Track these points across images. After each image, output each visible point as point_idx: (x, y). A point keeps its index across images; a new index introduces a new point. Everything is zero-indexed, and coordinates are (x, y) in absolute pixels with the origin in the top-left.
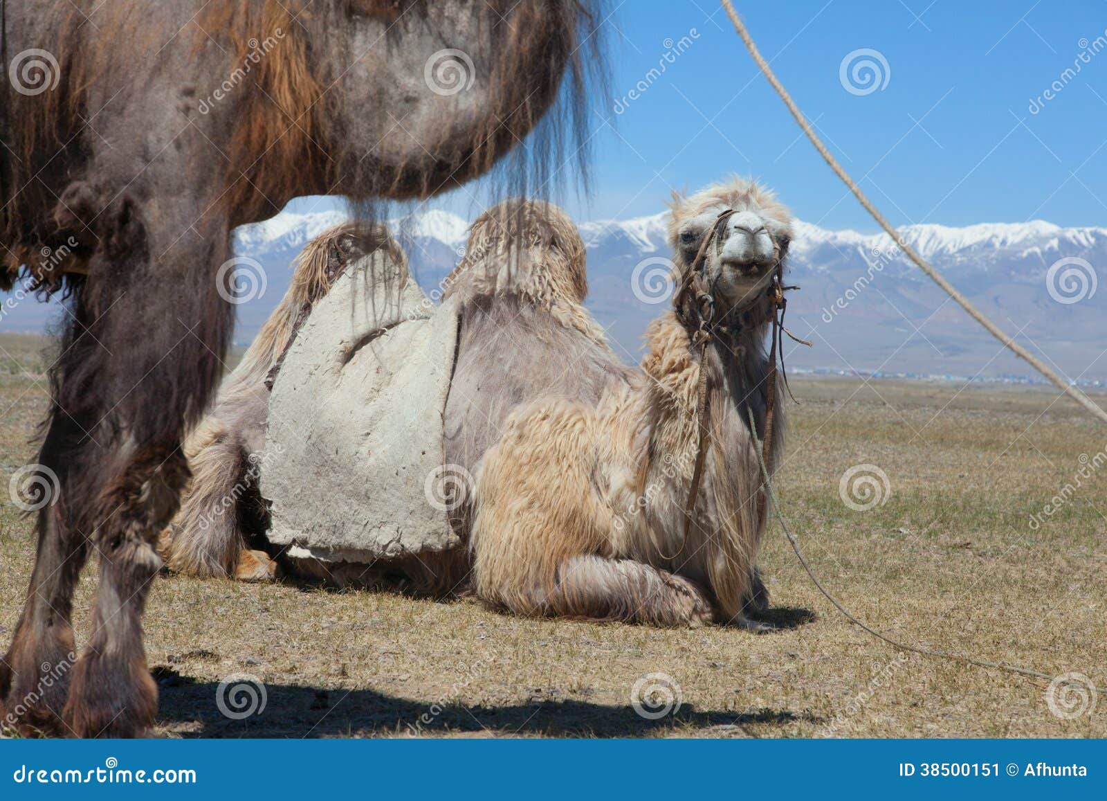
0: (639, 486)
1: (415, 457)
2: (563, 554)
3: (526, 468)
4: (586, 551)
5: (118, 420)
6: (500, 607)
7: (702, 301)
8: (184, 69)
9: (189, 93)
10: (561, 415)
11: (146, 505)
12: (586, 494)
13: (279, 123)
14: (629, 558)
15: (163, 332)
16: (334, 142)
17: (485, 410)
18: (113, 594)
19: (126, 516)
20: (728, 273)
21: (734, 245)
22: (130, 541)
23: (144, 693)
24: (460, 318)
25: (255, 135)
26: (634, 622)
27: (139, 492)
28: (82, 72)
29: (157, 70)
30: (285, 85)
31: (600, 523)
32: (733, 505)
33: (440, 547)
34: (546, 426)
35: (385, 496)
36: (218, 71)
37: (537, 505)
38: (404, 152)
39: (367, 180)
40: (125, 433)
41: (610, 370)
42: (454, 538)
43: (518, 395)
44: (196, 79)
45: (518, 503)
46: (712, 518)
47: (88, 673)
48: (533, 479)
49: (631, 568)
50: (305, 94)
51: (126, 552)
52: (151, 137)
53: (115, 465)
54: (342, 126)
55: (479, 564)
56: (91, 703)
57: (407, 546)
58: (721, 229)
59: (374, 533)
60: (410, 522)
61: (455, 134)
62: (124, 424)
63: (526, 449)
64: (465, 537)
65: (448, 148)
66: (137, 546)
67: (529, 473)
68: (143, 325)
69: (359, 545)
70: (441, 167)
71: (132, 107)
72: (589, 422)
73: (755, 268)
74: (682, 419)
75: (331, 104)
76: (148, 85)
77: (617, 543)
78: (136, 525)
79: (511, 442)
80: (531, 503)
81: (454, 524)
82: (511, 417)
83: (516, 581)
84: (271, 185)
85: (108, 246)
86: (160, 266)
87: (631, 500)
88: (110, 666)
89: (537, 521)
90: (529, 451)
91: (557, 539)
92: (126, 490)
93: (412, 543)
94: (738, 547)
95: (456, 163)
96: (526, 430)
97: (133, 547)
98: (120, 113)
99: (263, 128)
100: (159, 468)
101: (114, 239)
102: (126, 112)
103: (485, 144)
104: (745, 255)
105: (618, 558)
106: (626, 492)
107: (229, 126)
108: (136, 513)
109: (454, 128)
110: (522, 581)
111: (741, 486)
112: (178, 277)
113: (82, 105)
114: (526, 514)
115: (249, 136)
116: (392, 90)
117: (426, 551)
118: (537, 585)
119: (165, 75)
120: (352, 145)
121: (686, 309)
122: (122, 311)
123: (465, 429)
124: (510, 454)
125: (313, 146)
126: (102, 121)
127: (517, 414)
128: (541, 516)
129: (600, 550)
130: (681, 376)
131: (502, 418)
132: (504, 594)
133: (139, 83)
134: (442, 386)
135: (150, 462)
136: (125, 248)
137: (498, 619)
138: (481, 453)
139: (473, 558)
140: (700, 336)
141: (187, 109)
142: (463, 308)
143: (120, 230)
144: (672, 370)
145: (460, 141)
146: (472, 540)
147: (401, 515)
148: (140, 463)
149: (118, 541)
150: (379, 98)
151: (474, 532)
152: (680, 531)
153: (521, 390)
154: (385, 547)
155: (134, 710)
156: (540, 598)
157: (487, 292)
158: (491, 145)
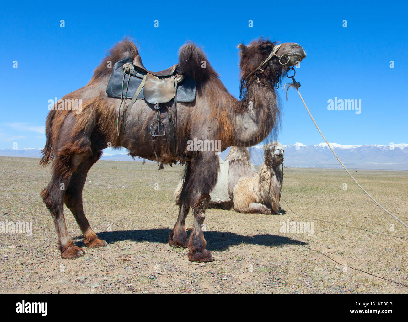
0: (260, 191)
1: (223, 186)
2: (249, 202)
3: (242, 188)
4: (253, 202)
5: (197, 190)
6: (239, 211)
7: (271, 161)
8: (208, 123)
9: (210, 128)
10: (248, 180)
11: (203, 206)
12: (253, 192)
13: (225, 133)
14: (260, 203)
15: (206, 173)
16: (234, 137)
17: (235, 178)
18: (197, 223)
19: (199, 208)
20: (276, 157)
21: (277, 152)
22: (200, 213)
23: (204, 243)
24: (229, 163)
25: (221, 136)
26: (262, 214)
27: (202, 204)
28: (190, 125)
29: (203, 124)
30: (226, 127)
31: (255, 197)
32: (275, 195)
33: (228, 201)
34: (245, 181)
35: (218, 193)
36: (215, 123)
37: (245, 194)
38: (245, 139)
39: (239, 144)
40: (199, 192)
41: (255, 172)
42: (230, 200)
43: (240, 176)
44: (210, 125)
45: (242, 194)
46: (271, 197)
47: (193, 238)
48: (244, 190)
49: (260, 205)
50: (230, 128)
51: (200, 215)
52: (203, 136)
53: (197, 198)
54: (235, 134)
55: (235, 204)
56: (194, 245)
57: (222, 201)
58: (274, 150)
59: (216, 199)
60: (223, 197)
61: (253, 135)
62: (198, 190)
63: (242, 185)
64: (232, 199)
65: (252, 138)
66: (202, 213)
67: (243, 189)
68: (202, 172)
69: (214, 201)
70: (252, 141)
71: (199, 131)
72: (252, 180)
73: (281, 156)
74: (266, 180)
75: (234, 130)
76: (202, 127)
77: (258, 200)
78: (201, 210)
79: (239, 184)
80: (244, 194)
81: (230, 197)
82: (239, 180)
83: (242, 207)
84: (224, 145)
85: (195, 157)
86: (205, 160)
87: (259, 193)
88: (197, 237)
89: (245, 197)
90: (243, 186)
91: (248, 200)
92: (199, 203)
93: (223, 201)
94: (275, 202)
95: (254, 141)
96: (242, 182)
97: (201, 214)
98: (197, 132)
99: (223, 134)
100: (205, 199)
101: (196, 156)
102: (198, 132)
103: (259, 137)
104: (279, 154)
105: (258, 203)
106: (258, 192)
107: (217, 134)
108: (201, 207)
109: (253, 134)
110: (243, 207)
111: (276, 191)
112: (208, 162)
113: (190, 131)
114: (243, 196)
115: (220, 136)
116: (243, 127)
117: (226, 202)
118: (245, 208)
119: (205, 125)
120: (237, 138)
121: (267, 162)
122: (198, 170)
123: (232, 182)
124: (240, 186)
125: (231, 138)
126: (194, 134)
127: (240, 179)
128: (245, 196)
129: (255, 202)
130: (266, 173)
131: (238, 180)
132: (240, 210)
133: (200, 126)
134: (227, 175)
135: (204, 198)
136: (198, 157)
137: (239, 213)
138: (235, 185)
139: (234, 204)
140: (271, 167)
141: (209, 131)
142: (230, 162)
143: (197, 154)
144: (264, 172)
145: (254, 136)
146: (234, 200)
147: (221, 196)
148: (202, 198)
149: (198, 213)
150: (241, 129)
151: (234, 199)
152: (267, 199)
153: (241, 175)
154: (218, 201)
155: (202, 246)
156: (246, 210)
157: (234, 159)
158: (260, 137)
